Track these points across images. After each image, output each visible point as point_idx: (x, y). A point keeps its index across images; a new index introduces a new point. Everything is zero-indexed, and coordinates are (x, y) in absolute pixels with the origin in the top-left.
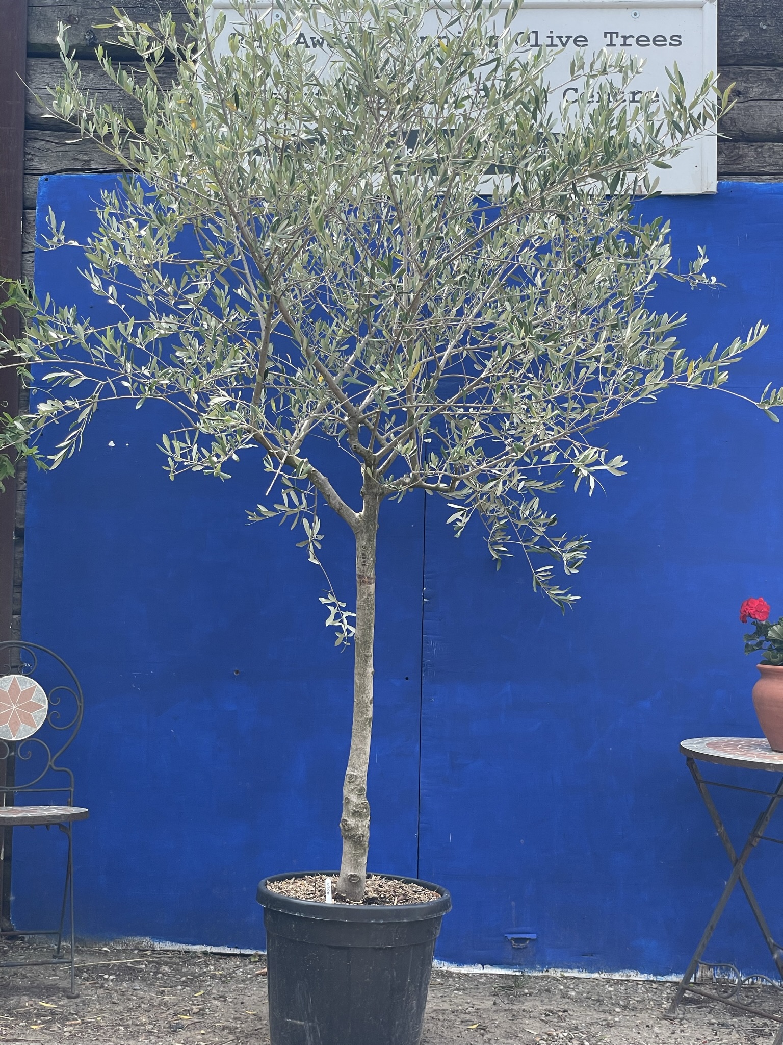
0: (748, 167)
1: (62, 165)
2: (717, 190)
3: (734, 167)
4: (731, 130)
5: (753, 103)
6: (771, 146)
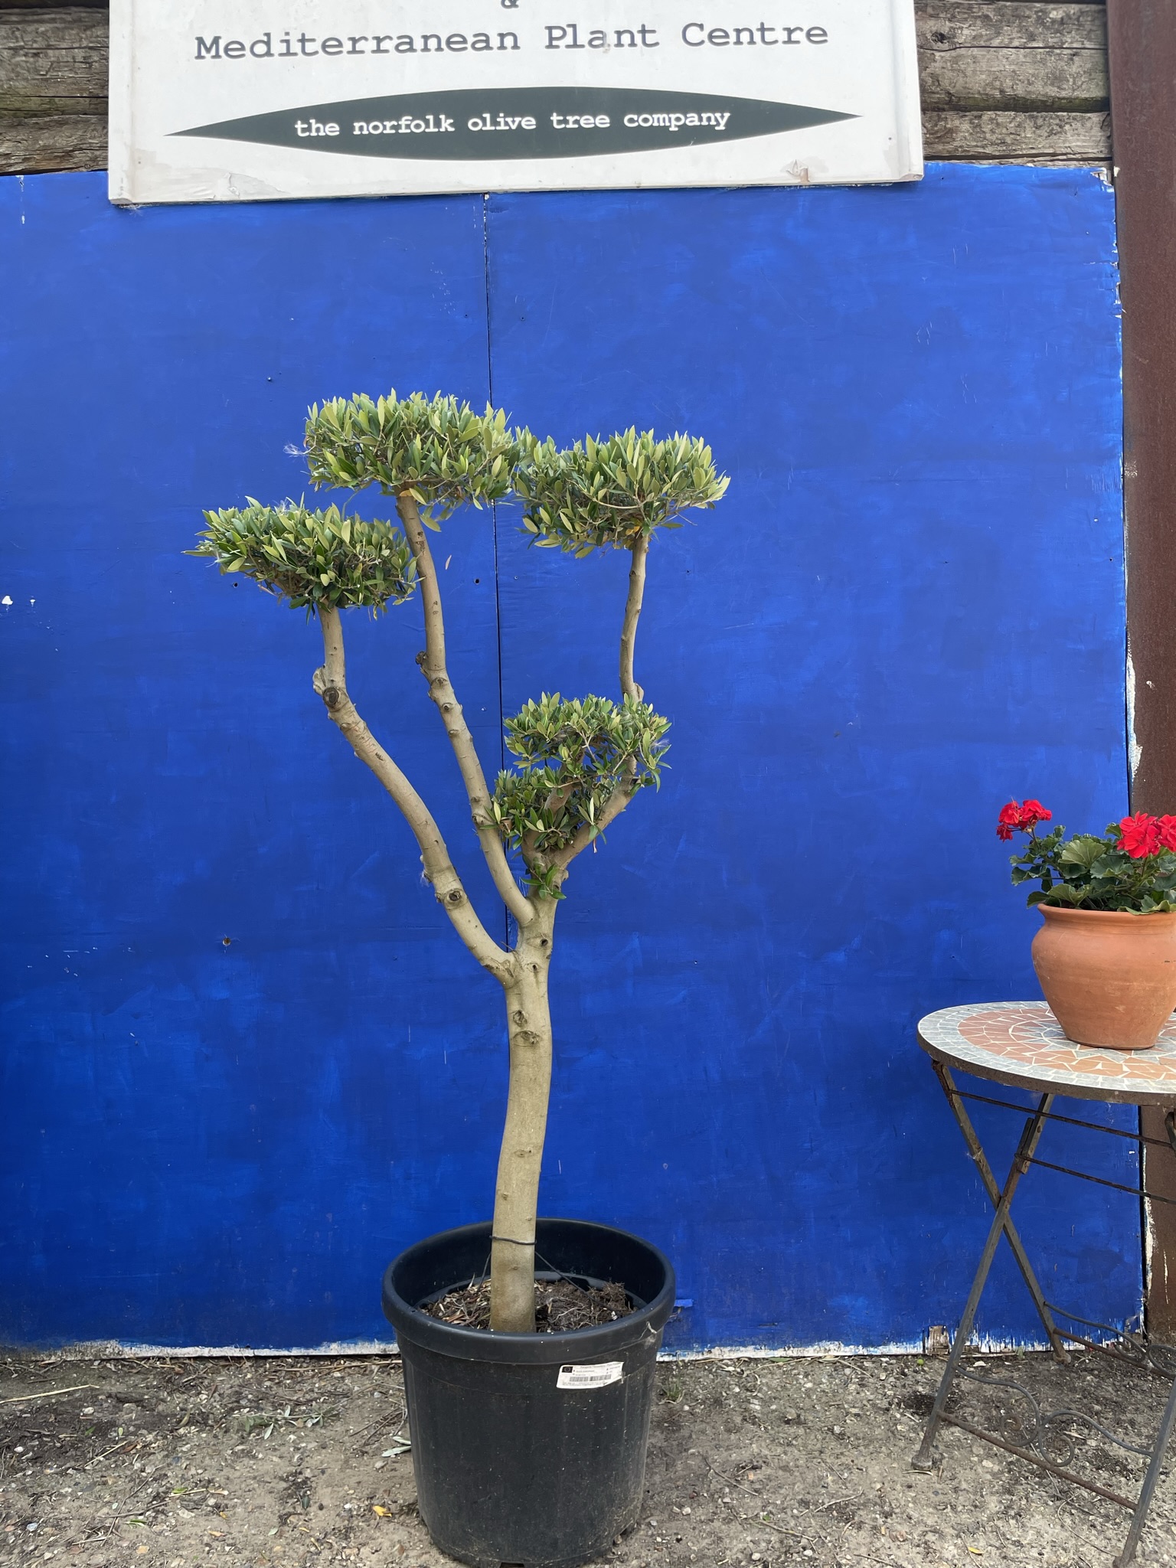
0: (961, 147)
2: (925, 176)
3: (942, 147)
4: (933, 93)
5: (963, 51)
6: (994, 116)
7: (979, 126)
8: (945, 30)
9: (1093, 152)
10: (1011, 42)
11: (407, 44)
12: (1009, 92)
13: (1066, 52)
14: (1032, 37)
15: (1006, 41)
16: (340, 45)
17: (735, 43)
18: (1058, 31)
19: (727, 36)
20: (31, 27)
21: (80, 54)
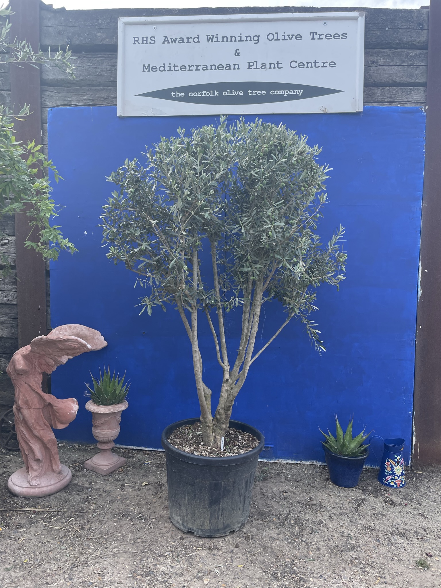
0: (377, 99)
1: (59, 103)
2: (363, 110)
3: (371, 99)
4: (369, 81)
5: (380, 67)
6: (388, 89)
7: (384, 92)
8: (375, 60)
9: (421, 100)
10: (396, 64)
11: (205, 68)
12: (395, 80)
13: (414, 66)
14: (403, 62)
15: (395, 63)
16: (186, 68)
17: (306, 67)
18: (412, 60)
19: (304, 65)
20: (94, 59)
21: (108, 68)
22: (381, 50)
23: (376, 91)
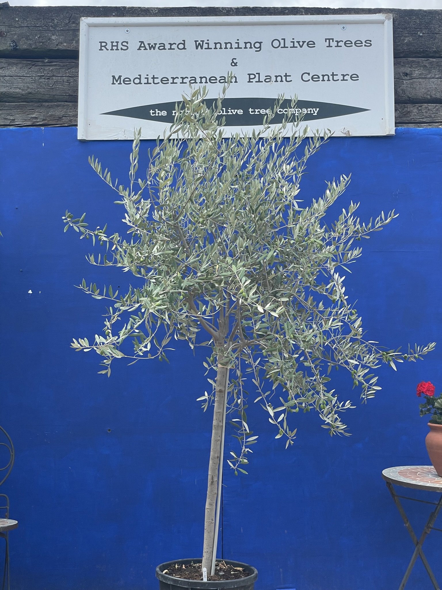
0: (413, 118)
2: (395, 133)
3: (405, 119)
4: (403, 97)
5: (415, 80)
6: (427, 106)
7: (421, 110)
8: (408, 72)
10: (435, 76)
11: (194, 80)
12: (434, 96)
15: (433, 76)
16: (168, 80)
17: (322, 81)
19: (319, 78)
20: (47, 68)
21: (66, 79)
22: (414, 59)
23: (412, 109)
